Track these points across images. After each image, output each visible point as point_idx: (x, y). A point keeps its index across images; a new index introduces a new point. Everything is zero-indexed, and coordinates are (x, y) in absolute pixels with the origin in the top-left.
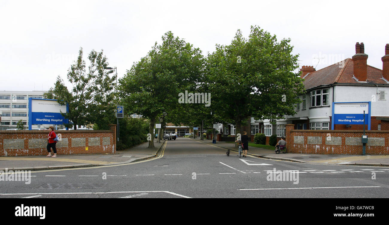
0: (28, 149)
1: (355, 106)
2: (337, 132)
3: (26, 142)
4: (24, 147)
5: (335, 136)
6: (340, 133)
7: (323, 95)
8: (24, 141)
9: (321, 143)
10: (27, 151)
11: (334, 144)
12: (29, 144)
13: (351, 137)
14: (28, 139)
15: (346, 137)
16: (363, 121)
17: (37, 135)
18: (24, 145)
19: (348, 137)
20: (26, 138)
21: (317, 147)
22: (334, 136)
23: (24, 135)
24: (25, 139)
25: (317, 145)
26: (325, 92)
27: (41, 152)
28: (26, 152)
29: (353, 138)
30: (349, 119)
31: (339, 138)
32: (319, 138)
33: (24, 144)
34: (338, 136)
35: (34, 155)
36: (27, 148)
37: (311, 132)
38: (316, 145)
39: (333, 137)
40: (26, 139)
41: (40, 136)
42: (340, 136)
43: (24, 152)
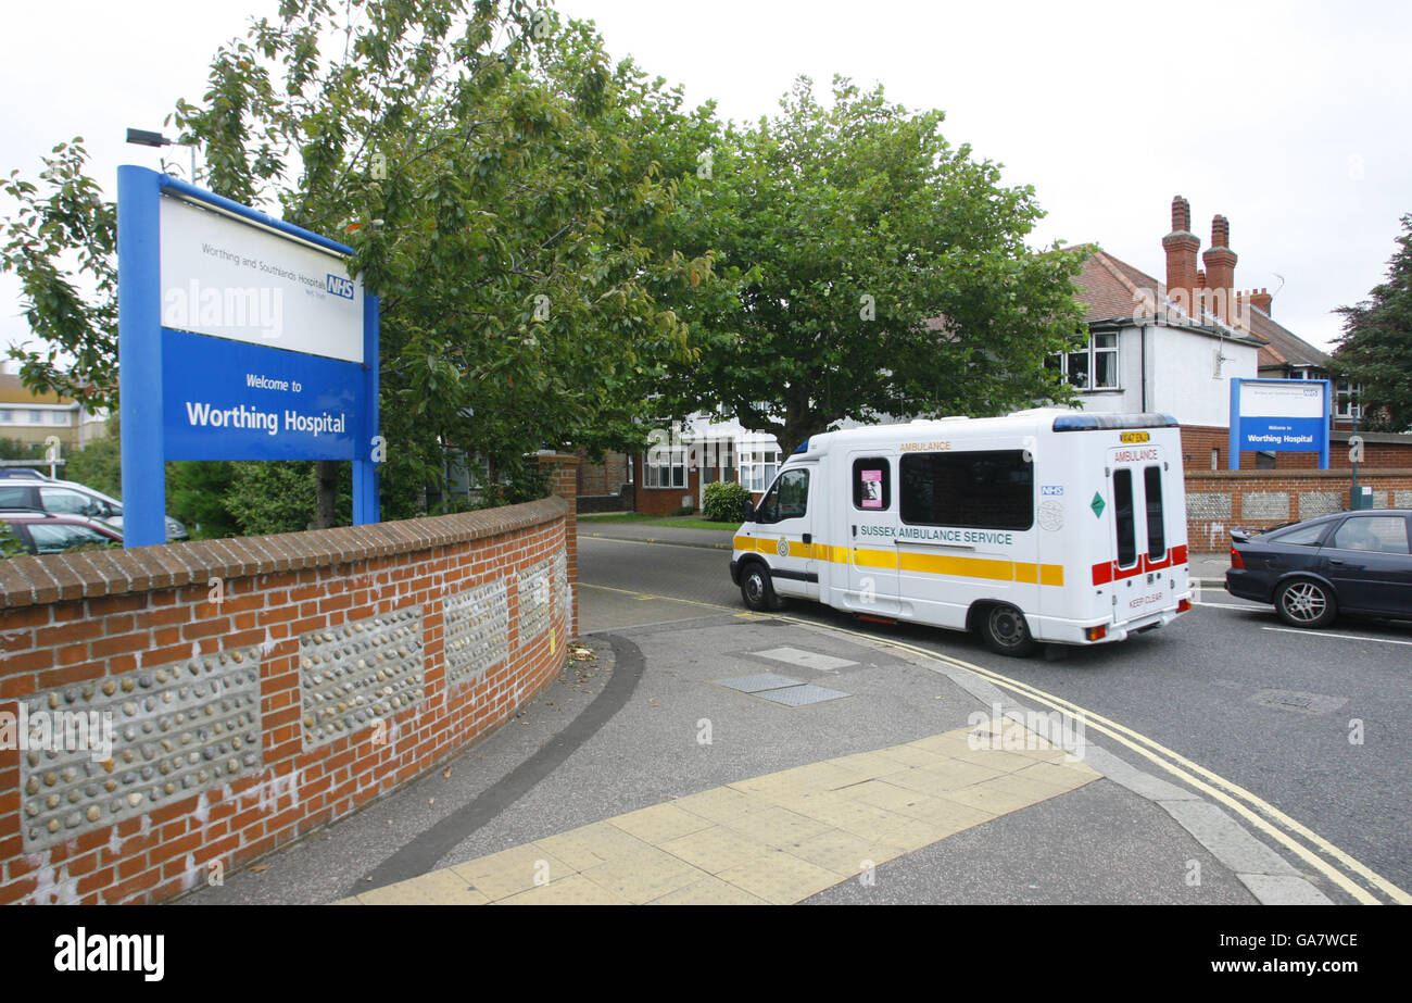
0: (300, 763)
1: (1290, 391)
2: (1275, 478)
3: (279, 679)
4: (266, 743)
5: (1272, 491)
6: (1286, 478)
7: (1097, 353)
8: (264, 671)
9: (1230, 517)
10: (293, 791)
11: (1267, 518)
12: (305, 694)
13: (1315, 491)
14: (292, 646)
15: (1301, 493)
16: (1310, 440)
17: (361, 584)
18: (256, 730)
19: (1306, 491)
20: (275, 633)
21: (1217, 528)
22: (1267, 491)
23: (259, 602)
24: (269, 644)
25: (1217, 521)
26: (1101, 343)
27: (393, 757)
28: (285, 801)
29: (1318, 494)
30: (1276, 434)
31: (1283, 496)
32: (1223, 497)
33: (258, 715)
34: (1278, 491)
35: (343, 806)
36: (283, 755)
37: (1196, 479)
38: (1212, 521)
39: (1264, 493)
40: (277, 651)
41: (377, 587)
42: (1283, 491)
43: (262, 805)
